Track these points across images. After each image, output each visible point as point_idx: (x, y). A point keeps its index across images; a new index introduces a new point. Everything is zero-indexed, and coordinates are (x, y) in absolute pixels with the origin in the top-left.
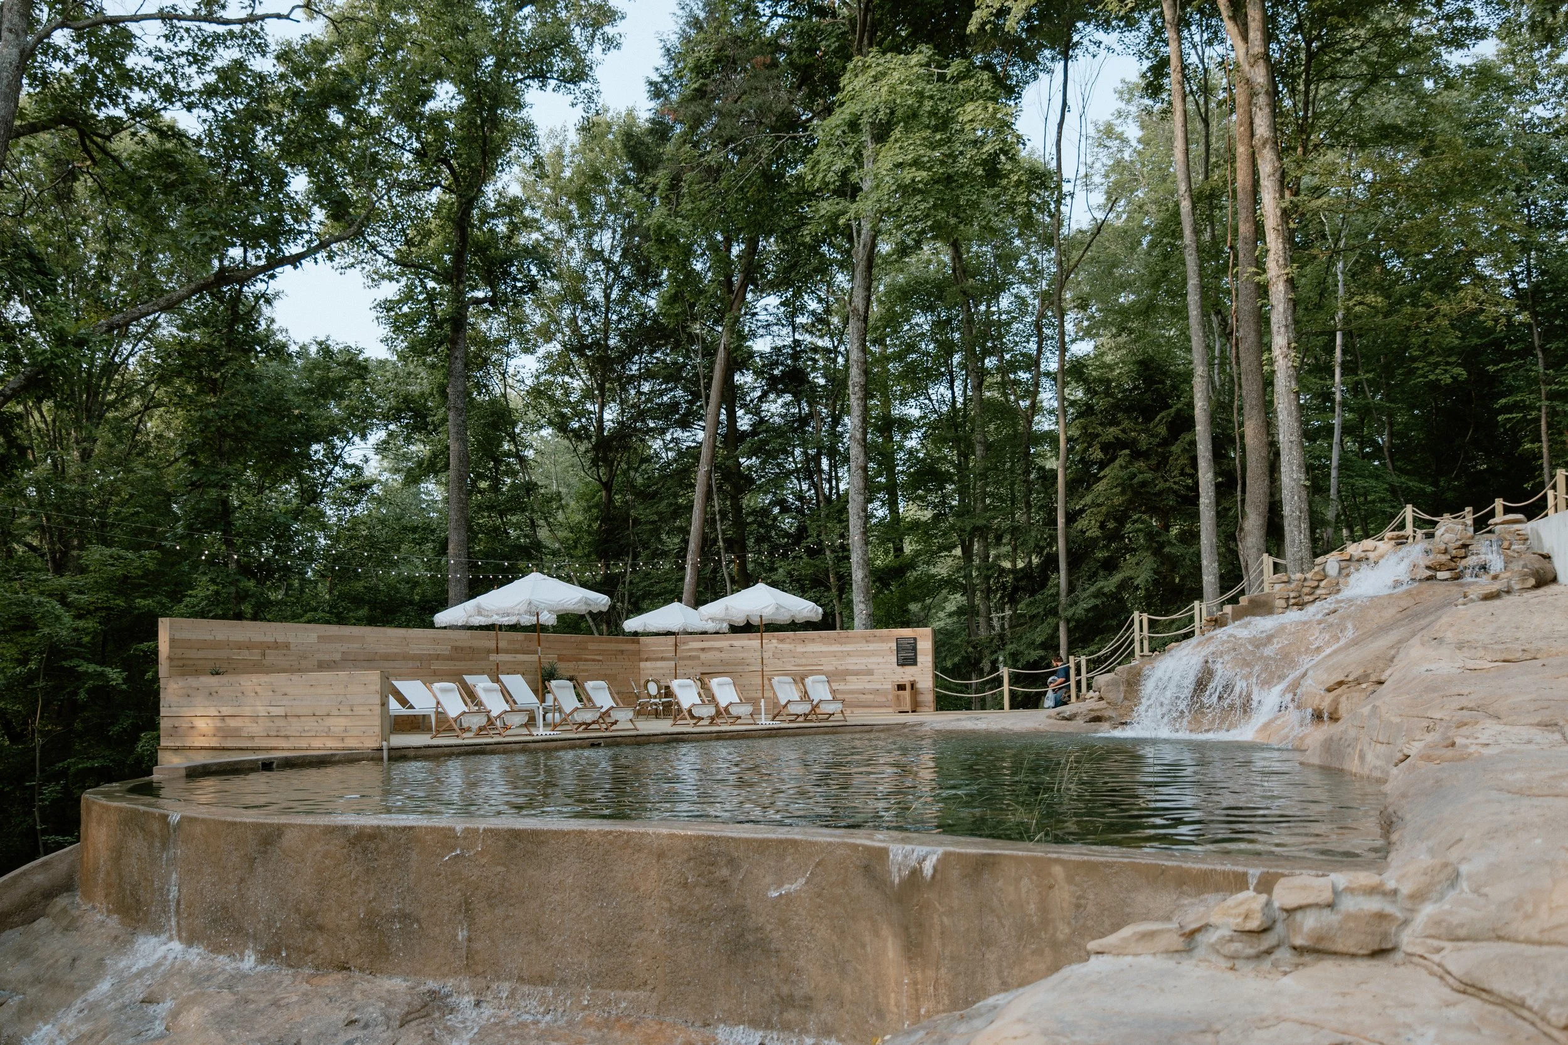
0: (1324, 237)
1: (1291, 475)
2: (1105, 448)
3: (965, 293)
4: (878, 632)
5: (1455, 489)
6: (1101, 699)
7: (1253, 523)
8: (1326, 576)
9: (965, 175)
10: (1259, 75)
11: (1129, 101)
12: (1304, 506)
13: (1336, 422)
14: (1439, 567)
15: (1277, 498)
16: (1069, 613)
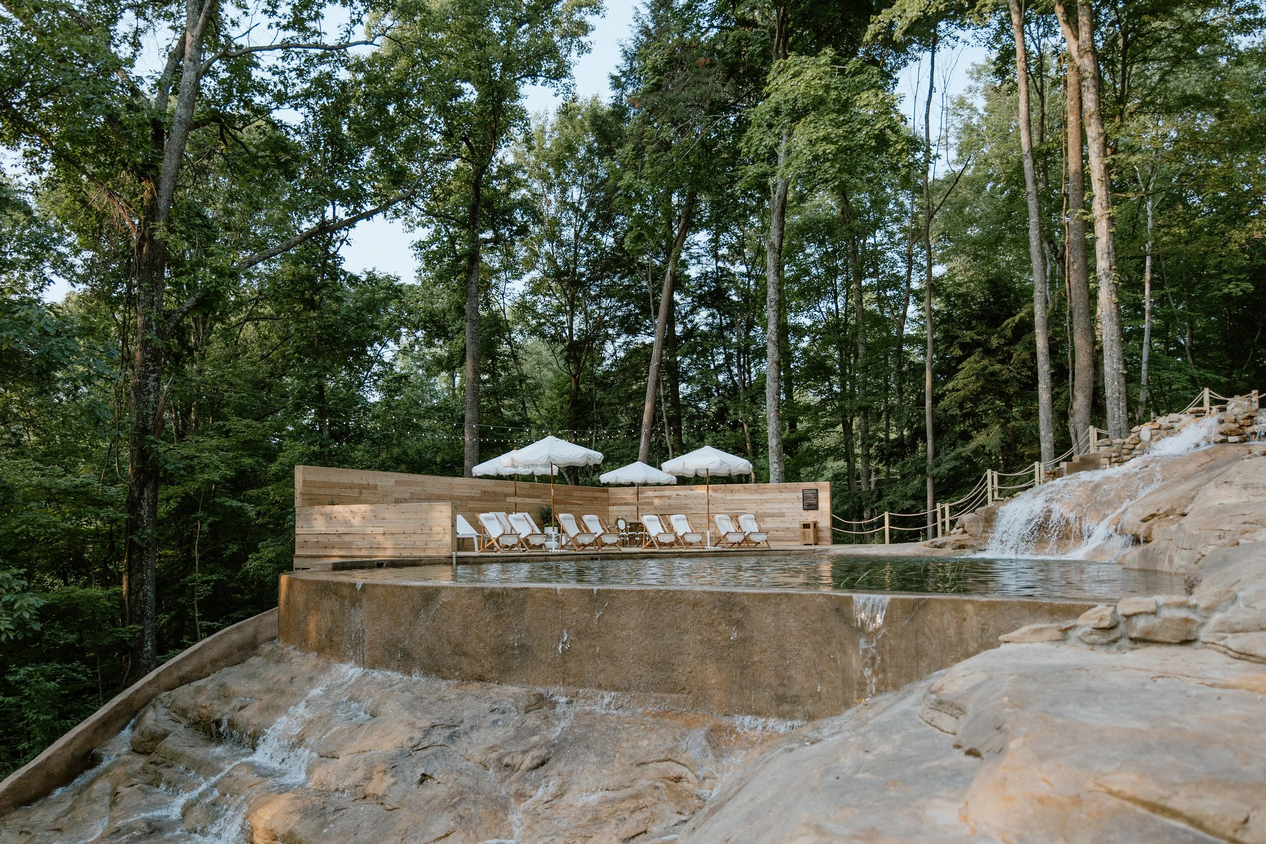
0: (1136, 180)
1: (1112, 366)
2: (963, 346)
3: (851, 230)
4: (788, 484)
5: (1245, 380)
6: (965, 532)
7: (1080, 403)
8: (1140, 441)
9: (862, 146)
10: (1087, 63)
11: (978, 79)
12: (1123, 389)
13: (1146, 326)
14: (1230, 433)
15: (1100, 384)
16: (936, 471)
